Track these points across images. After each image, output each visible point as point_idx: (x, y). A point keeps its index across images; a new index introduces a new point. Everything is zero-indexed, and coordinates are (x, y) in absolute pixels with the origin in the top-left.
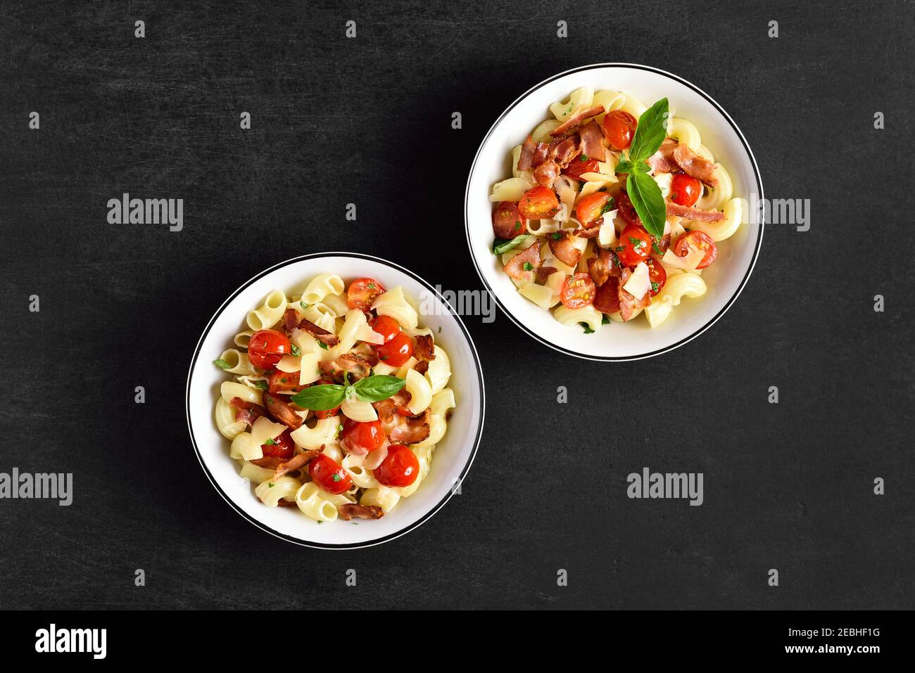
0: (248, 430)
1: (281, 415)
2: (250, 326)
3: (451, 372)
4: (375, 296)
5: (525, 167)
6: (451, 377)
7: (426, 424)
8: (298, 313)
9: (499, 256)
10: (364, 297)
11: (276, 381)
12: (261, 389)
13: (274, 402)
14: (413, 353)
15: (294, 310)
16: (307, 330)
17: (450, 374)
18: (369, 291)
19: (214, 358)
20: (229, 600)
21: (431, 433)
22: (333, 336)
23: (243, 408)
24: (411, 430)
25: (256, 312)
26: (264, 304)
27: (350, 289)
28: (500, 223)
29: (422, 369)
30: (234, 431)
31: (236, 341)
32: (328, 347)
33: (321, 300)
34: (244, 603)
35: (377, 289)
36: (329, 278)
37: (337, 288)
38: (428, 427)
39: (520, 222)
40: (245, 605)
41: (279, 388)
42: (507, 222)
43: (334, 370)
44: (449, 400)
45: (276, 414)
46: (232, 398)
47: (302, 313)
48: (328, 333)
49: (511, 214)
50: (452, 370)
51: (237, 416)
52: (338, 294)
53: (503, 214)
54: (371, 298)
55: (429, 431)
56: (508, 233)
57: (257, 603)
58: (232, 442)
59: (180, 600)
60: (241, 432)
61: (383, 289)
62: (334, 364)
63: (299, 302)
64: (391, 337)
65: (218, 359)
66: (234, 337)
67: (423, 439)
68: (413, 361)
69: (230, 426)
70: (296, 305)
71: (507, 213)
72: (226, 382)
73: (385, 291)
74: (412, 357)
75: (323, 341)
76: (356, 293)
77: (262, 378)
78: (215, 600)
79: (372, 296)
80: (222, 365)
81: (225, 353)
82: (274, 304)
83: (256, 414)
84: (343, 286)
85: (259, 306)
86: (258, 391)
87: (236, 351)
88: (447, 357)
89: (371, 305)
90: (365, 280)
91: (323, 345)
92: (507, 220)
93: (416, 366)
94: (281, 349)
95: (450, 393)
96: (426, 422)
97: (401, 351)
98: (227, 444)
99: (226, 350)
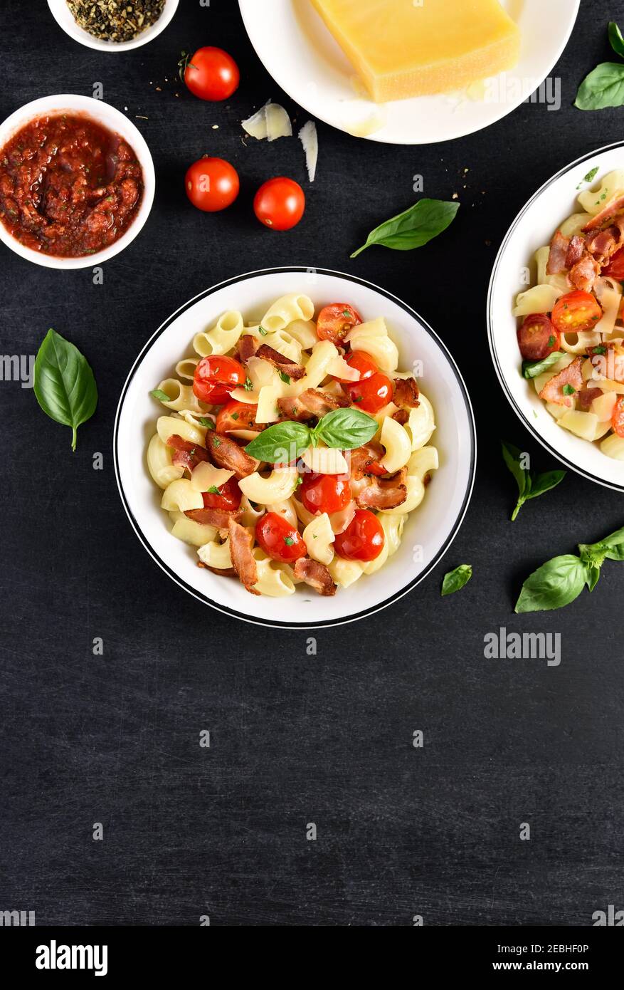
0: (186, 476)
1: (228, 460)
2: (198, 351)
3: (435, 424)
4: (349, 326)
5: (556, 269)
6: (435, 430)
7: (402, 486)
8: (256, 340)
9: (530, 380)
10: (335, 326)
11: (226, 417)
12: (205, 427)
13: (221, 443)
14: (391, 398)
15: (251, 336)
16: (267, 357)
17: (434, 427)
18: (343, 319)
19: (151, 388)
20: (179, 707)
21: (408, 497)
22: (298, 367)
23: (182, 449)
24: (382, 493)
25: (206, 335)
26: (216, 325)
27: (322, 313)
28: (528, 342)
29: (402, 418)
30: (168, 477)
31: (178, 369)
32: (291, 380)
33: (284, 327)
34: (195, 711)
35: (353, 318)
36: (298, 297)
37: (305, 313)
38: (405, 490)
39: (554, 337)
40: (197, 713)
41: (228, 426)
42: (537, 339)
43: (296, 409)
44: (431, 459)
45: (222, 459)
46: (170, 435)
47: (260, 340)
48: (293, 363)
49: (542, 328)
50: (436, 423)
51: (174, 458)
52: (306, 319)
53: (531, 330)
54: (343, 330)
55: (405, 495)
56: (538, 353)
57: (211, 710)
58: (164, 490)
59: (120, 709)
60: (177, 479)
61: (360, 319)
62: (297, 401)
63: (257, 327)
64: (368, 375)
65: (156, 390)
66: (175, 365)
67: (399, 504)
68: (391, 407)
69: (164, 469)
70: (253, 331)
71: (537, 328)
72: (163, 417)
73: (361, 322)
74: (392, 403)
75: (286, 372)
76: (327, 321)
77: (207, 415)
78: (161, 708)
79: (346, 328)
80: (159, 396)
81: (164, 382)
82: (228, 326)
83: (196, 458)
84: (312, 310)
85: (209, 329)
86: (201, 431)
87: (177, 382)
88: (431, 407)
89: (344, 337)
90: (339, 305)
91: (285, 378)
92: (537, 337)
93: (394, 414)
94: (235, 377)
95: (433, 451)
96: (402, 483)
97: (379, 393)
98: (159, 492)
99: (165, 379)
